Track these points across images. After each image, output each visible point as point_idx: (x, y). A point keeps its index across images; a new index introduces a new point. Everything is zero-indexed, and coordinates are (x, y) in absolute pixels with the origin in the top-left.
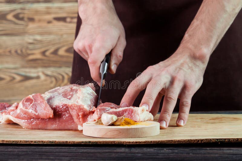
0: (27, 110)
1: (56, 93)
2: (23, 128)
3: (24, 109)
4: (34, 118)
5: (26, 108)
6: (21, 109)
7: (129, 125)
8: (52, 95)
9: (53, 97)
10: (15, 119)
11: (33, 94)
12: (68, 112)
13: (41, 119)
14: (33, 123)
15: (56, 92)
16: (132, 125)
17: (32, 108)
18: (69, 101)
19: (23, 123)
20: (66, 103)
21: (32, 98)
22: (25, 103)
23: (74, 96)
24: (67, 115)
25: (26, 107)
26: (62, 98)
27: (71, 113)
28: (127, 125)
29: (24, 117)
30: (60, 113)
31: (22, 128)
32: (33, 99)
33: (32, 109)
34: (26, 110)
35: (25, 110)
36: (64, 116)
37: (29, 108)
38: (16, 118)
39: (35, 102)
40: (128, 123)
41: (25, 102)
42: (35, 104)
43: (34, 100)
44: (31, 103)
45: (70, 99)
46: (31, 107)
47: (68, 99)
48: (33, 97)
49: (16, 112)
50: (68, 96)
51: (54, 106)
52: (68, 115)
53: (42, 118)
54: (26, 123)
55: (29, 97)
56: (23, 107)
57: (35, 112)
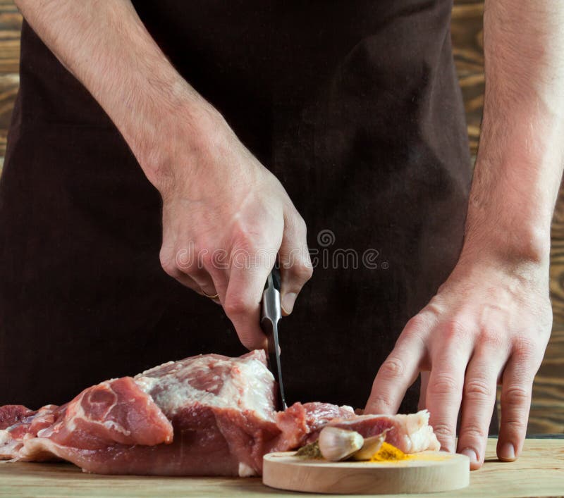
0: (99, 423)
1: (170, 378)
2: (84, 470)
3: (88, 420)
4: (116, 443)
5: (96, 417)
6: (78, 421)
7: (391, 459)
8: (159, 383)
9: (162, 388)
10: (62, 447)
11: (112, 380)
12: (212, 427)
13: (139, 446)
14: (113, 457)
15: (168, 376)
16: (398, 459)
17: (113, 418)
18: (216, 398)
19: (84, 458)
20: (211, 403)
21: (111, 390)
22: (92, 404)
23: (227, 384)
24: (211, 436)
25: (96, 414)
26: (191, 390)
27: (222, 431)
28: (387, 459)
29: (88, 441)
30: (191, 429)
31: (81, 472)
32: (114, 393)
33: (115, 420)
34: (95, 422)
35: (93, 425)
36: (202, 439)
37: (105, 417)
38: (63, 445)
39: (120, 400)
40: (390, 456)
41: (92, 401)
42: (122, 405)
43: (116, 395)
44: (110, 404)
45: (216, 392)
46: (109, 414)
47: (213, 394)
48: (112, 386)
49: (63, 429)
50: (209, 385)
51: (174, 412)
52: (213, 436)
53: (140, 443)
54: (92, 459)
55: (102, 387)
56: (86, 414)
57: (122, 428)
